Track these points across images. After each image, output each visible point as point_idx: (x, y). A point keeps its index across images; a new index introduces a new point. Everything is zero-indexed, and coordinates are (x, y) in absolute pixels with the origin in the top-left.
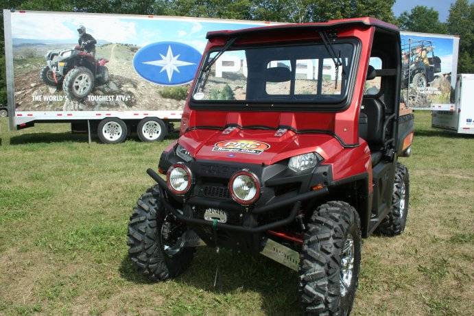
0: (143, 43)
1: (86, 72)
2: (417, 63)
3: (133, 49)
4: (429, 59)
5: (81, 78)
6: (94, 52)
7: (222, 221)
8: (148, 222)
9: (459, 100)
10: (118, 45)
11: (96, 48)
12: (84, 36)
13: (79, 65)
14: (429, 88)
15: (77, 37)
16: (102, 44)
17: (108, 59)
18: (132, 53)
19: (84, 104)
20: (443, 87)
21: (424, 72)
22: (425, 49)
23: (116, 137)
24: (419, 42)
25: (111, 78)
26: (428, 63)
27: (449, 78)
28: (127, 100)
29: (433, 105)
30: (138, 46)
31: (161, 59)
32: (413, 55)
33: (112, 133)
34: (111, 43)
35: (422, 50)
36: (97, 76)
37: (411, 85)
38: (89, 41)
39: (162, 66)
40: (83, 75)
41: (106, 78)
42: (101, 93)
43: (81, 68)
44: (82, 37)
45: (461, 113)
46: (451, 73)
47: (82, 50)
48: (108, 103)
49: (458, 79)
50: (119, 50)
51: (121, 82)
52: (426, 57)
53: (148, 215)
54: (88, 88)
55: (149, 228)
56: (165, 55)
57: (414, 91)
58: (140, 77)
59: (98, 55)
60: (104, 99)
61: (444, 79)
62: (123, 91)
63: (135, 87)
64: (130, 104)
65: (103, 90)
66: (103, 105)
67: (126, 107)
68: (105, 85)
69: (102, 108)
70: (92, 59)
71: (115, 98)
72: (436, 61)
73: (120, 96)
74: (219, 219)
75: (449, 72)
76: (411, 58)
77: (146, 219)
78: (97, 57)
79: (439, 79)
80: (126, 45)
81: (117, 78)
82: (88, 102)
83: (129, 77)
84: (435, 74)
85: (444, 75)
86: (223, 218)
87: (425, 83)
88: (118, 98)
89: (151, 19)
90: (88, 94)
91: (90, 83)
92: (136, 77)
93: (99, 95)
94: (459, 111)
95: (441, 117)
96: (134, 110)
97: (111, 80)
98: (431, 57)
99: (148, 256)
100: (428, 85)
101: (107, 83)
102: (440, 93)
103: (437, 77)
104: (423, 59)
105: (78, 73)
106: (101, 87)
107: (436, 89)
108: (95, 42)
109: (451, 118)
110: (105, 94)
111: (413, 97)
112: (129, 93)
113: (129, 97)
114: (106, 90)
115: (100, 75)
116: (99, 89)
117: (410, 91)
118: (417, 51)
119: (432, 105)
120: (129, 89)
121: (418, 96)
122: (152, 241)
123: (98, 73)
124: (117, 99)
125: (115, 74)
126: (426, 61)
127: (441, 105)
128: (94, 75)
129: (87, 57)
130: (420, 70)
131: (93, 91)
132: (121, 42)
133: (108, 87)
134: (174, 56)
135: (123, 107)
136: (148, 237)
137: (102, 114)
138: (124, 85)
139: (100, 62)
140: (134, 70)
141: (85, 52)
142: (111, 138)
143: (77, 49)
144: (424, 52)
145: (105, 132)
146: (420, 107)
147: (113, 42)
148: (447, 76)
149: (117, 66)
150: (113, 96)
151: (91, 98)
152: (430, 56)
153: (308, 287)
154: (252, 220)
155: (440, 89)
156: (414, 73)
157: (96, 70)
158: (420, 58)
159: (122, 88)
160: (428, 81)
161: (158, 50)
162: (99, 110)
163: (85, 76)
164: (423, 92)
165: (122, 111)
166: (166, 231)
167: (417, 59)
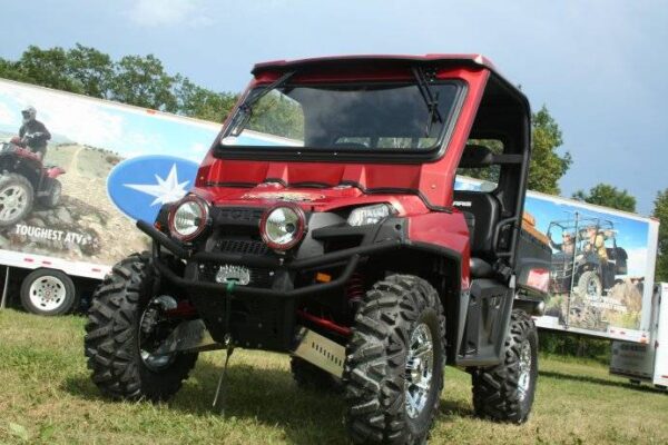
0: (130, 152)
1: (22, 183)
2: (587, 254)
3: (112, 160)
4: (608, 250)
5: (10, 193)
6: (44, 153)
7: (243, 282)
8: (126, 293)
9: (657, 326)
10: (87, 148)
11: (48, 148)
12: (31, 123)
13: (11, 170)
14: (605, 298)
15: (19, 122)
16: (60, 142)
17: (65, 168)
18: (108, 165)
19: (8, 238)
20: (629, 301)
21: (599, 271)
22: (602, 233)
23: (52, 306)
24: (593, 220)
25: (64, 201)
26: (605, 256)
27: (641, 287)
28: (84, 242)
29: (613, 328)
30: (121, 155)
31: (156, 183)
32: (581, 239)
33: (47, 297)
34: (76, 144)
35: (597, 234)
36: (41, 194)
37: (575, 290)
38: (38, 134)
39: (156, 195)
40: (16, 188)
41: (55, 200)
42: (41, 223)
43: (14, 176)
44: (28, 124)
45: (659, 349)
46: (643, 279)
47: (23, 145)
48: (49, 243)
49: (656, 290)
50: (86, 157)
51: (79, 210)
52: (602, 245)
53: (128, 284)
54: (20, 211)
55: (126, 302)
56: (165, 179)
57: (580, 301)
58: (115, 207)
59: (50, 158)
60: (45, 234)
61: (632, 286)
62: (80, 227)
63: (103, 222)
64: (88, 251)
65: (46, 220)
66: (40, 245)
67: (80, 254)
68: (51, 212)
69: (37, 249)
70: (38, 164)
71: (64, 236)
72: (620, 255)
73: (74, 234)
74: (238, 280)
75: (640, 277)
76: (577, 245)
77: (123, 288)
78: (46, 162)
79: (623, 286)
80: (101, 151)
81: (75, 202)
82: (15, 236)
83: (96, 205)
84: (617, 277)
85: (633, 280)
86: (245, 278)
87: (599, 290)
88: (70, 237)
89: (150, 115)
90: (18, 222)
91: (24, 203)
92: (108, 205)
93: (37, 226)
94: (657, 345)
95: (626, 356)
96: (95, 263)
97: (63, 205)
98: (611, 246)
99: (117, 345)
100: (604, 294)
101: (55, 208)
102: (624, 309)
103: (620, 281)
104: (598, 249)
105: (8, 183)
106: (43, 213)
107: (618, 302)
108: (47, 136)
109: (642, 358)
110: (48, 226)
111: (578, 311)
112: (92, 232)
113: (90, 238)
114: (52, 220)
115: (46, 193)
116: (40, 217)
117: (573, 299)
118: (589, 234)
119: (610, 328)
120: (92, 226)
121: (586, 310)
122: (126, 323)
123: (43, 189)
124: (68, 239)
125: (73, 195)
126: (602, 253)
127: (624, 330)
128: (36, 191)
129: (29, 159)
130: (592, 266)
131: (27, 219)
132: (94, 146)
133: (55, 216)
134: (180, 181)
135: (76, 254)
136: (122, 314)
137: (36, 261)
138: (84, 218)
139: (49, 171)
140: (108, 195)
141: (27, 150)
142: (43, 305)
143: (14, 142)
144: (600, 238)
145: (35, 293)
146: (588, 328)
147: (79, 143)
148: (636, 282)
149: (77, 183)
150: (61, 233)
151: (22, 230)
152: (609, 245)
153: (356, 371)
154: (286, 279)
155: (624, 303)
156: (581, 270)
157: (40, 184)
158: (593, 246)
159: (80, 222)
160: (604, 287)
161: (152, 168)
162: (32, 252)
163: (19, 190)
164: (595, 305)
165: (72, 260)
166: (148, 321)
167: (588, 247)
